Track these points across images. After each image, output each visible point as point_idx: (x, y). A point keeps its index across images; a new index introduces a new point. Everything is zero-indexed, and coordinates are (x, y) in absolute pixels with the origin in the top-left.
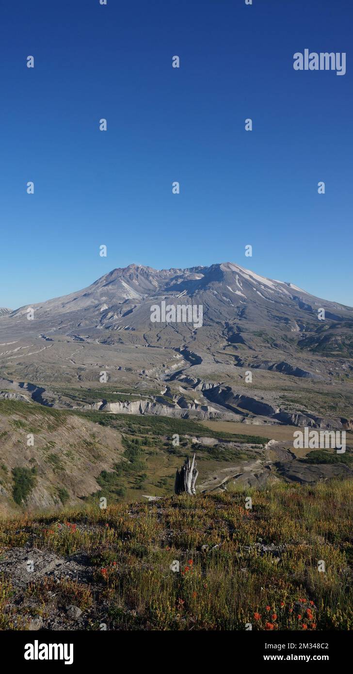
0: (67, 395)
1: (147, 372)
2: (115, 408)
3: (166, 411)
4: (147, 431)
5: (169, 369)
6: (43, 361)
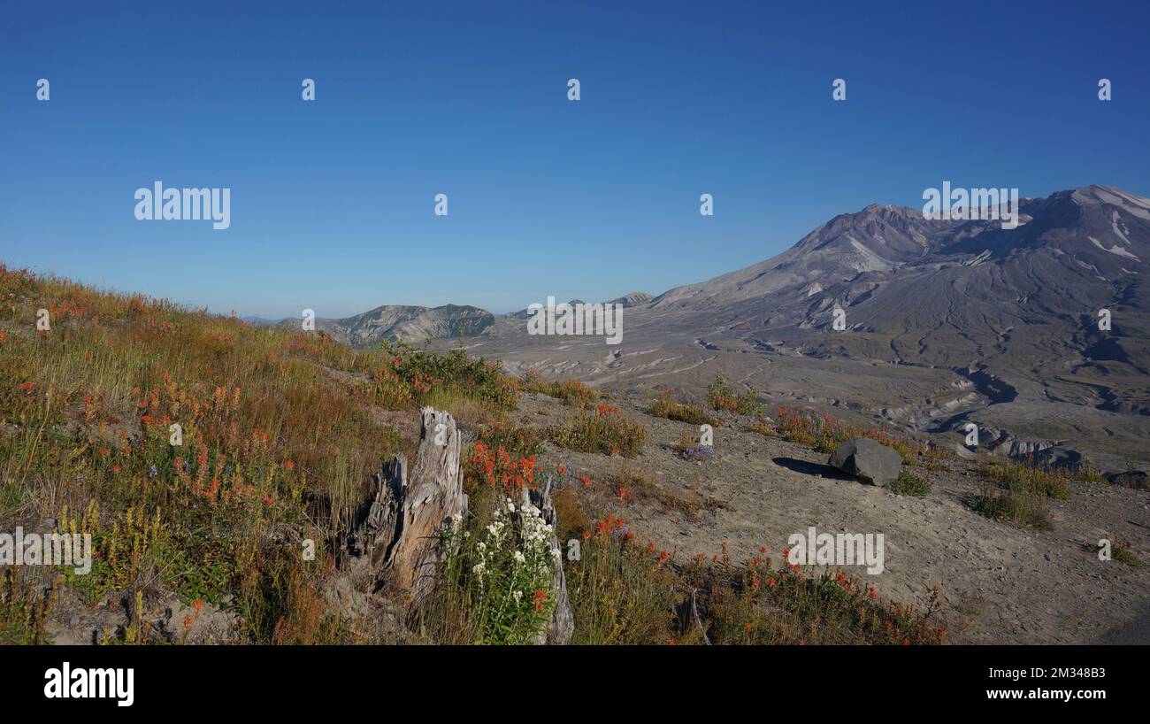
1: (892, 411)
5: (939, 408)
6: (697, 385)
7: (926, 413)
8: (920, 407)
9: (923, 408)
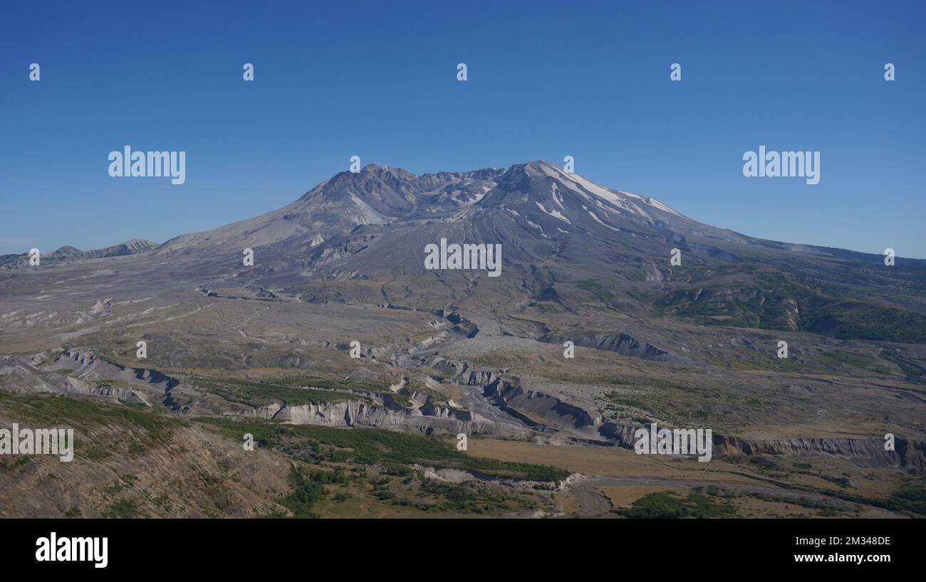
0: (216, 392)
1: (375, 351)
2: (299, 415)
3: (393, 421)
4: (344, 457)
5: (416, 346)
6: (190, 332)
7: (406, 351)
8: (400, 346)
9: (403, 346)
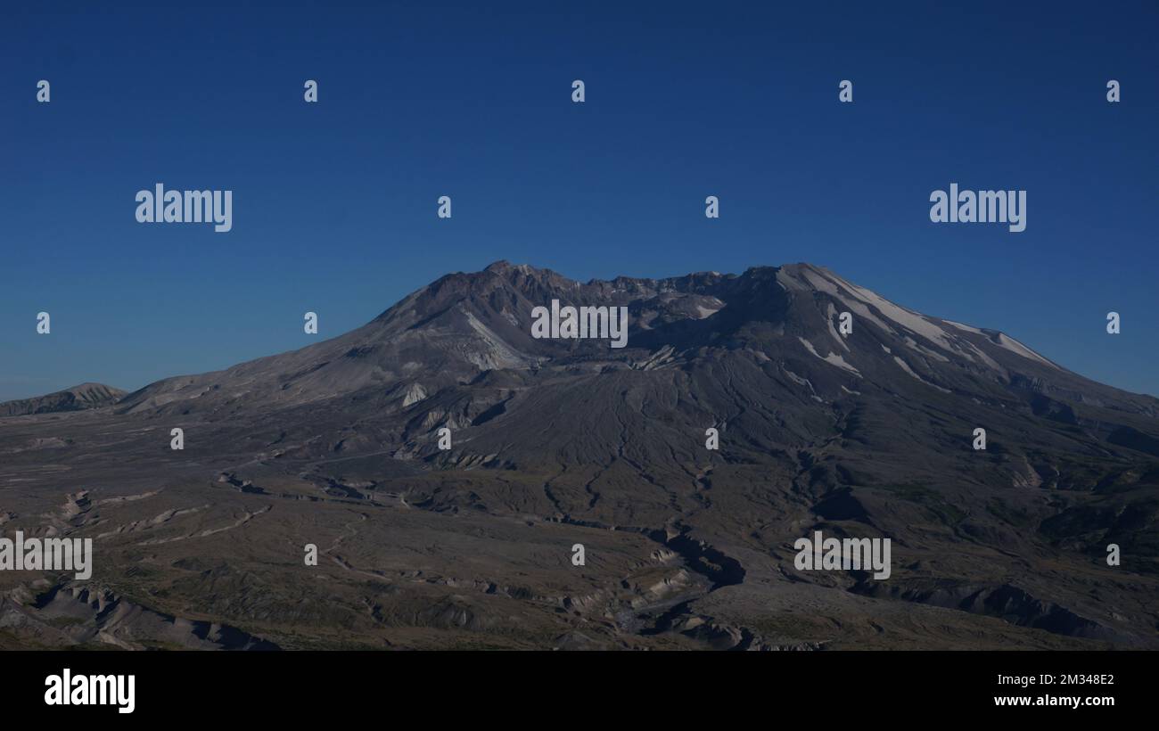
5: (642, 594)
7: (626, 603)
8: (615, 594)
9: (619, 595)
